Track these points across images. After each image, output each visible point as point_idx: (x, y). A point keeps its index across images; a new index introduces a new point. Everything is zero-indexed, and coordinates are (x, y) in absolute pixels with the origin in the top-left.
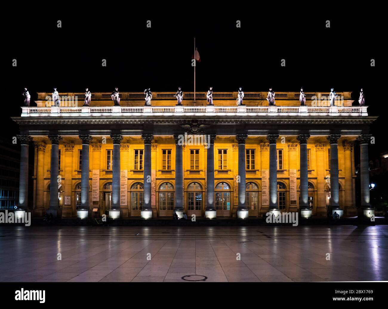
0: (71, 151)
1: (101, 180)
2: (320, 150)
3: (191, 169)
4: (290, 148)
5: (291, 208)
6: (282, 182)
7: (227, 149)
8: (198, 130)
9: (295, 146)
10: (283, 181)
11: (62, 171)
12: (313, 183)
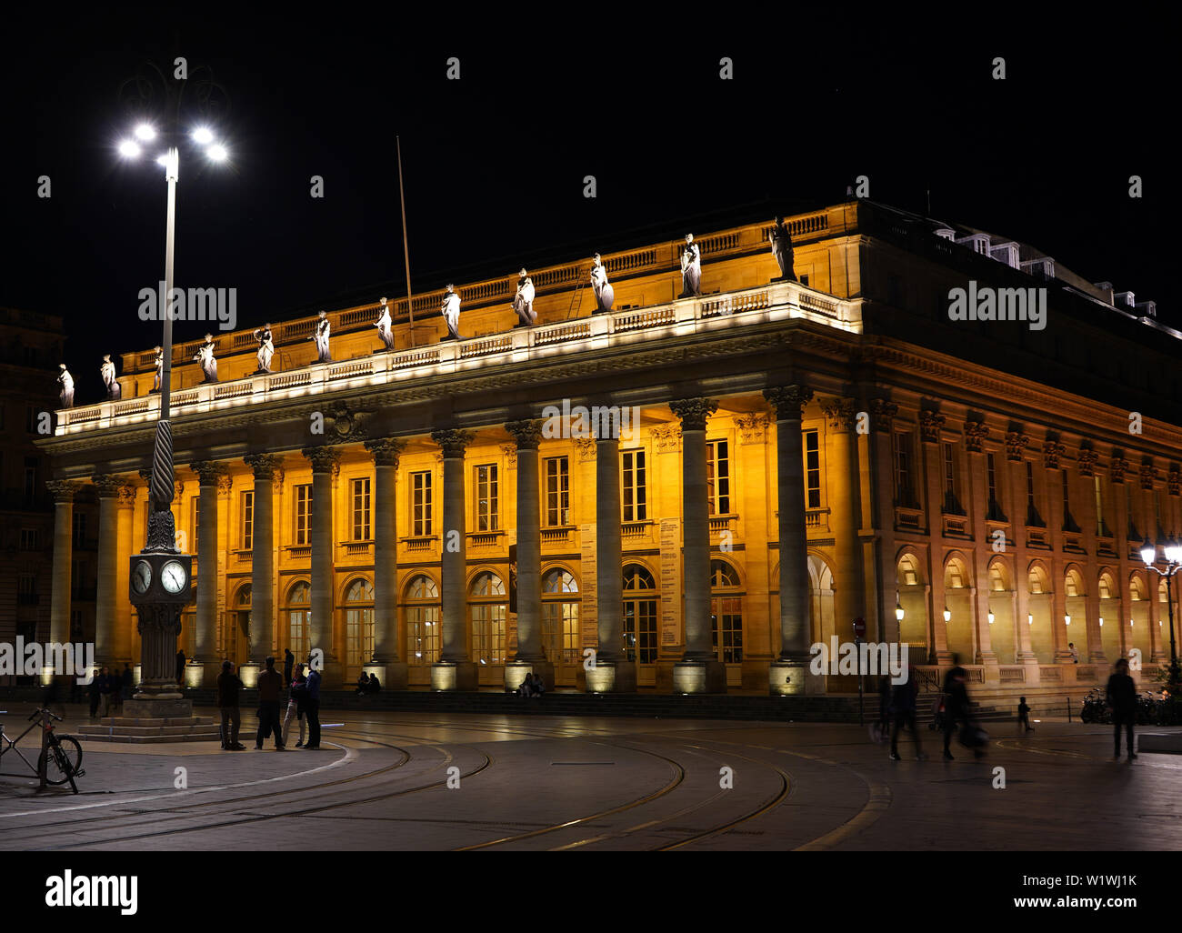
2: (753, 439)
6: (642, 564)
8: (350, 430)
9: (672, 433)
10: (642, 560)
12: (736, 563)
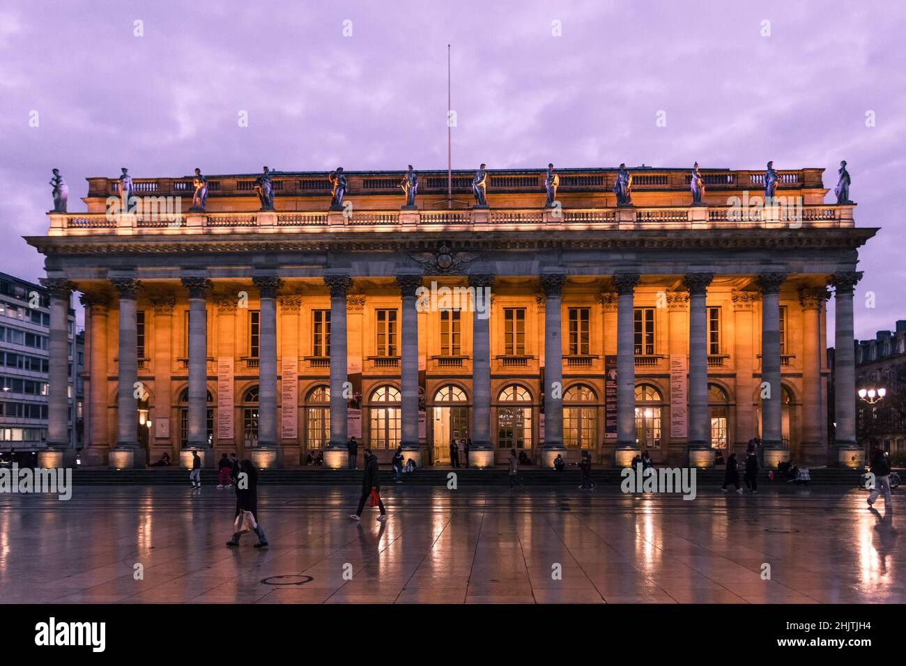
0: (168, 315)
1: (237, 381)
2: (744, 308)
3: (442, 354)
4: (671, 303)
5: (674, 444)
7: (526, 308)
8: (451, 265)
9: (683, 299)
10: (654, 381)
11: (149, 360)
12: (726, 385)
